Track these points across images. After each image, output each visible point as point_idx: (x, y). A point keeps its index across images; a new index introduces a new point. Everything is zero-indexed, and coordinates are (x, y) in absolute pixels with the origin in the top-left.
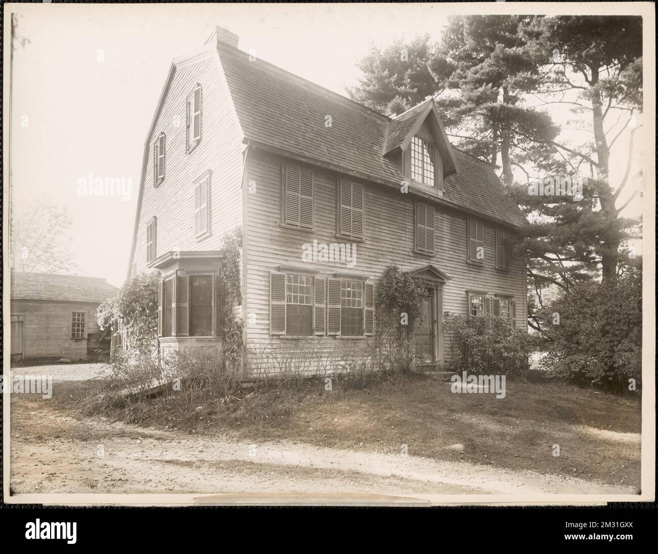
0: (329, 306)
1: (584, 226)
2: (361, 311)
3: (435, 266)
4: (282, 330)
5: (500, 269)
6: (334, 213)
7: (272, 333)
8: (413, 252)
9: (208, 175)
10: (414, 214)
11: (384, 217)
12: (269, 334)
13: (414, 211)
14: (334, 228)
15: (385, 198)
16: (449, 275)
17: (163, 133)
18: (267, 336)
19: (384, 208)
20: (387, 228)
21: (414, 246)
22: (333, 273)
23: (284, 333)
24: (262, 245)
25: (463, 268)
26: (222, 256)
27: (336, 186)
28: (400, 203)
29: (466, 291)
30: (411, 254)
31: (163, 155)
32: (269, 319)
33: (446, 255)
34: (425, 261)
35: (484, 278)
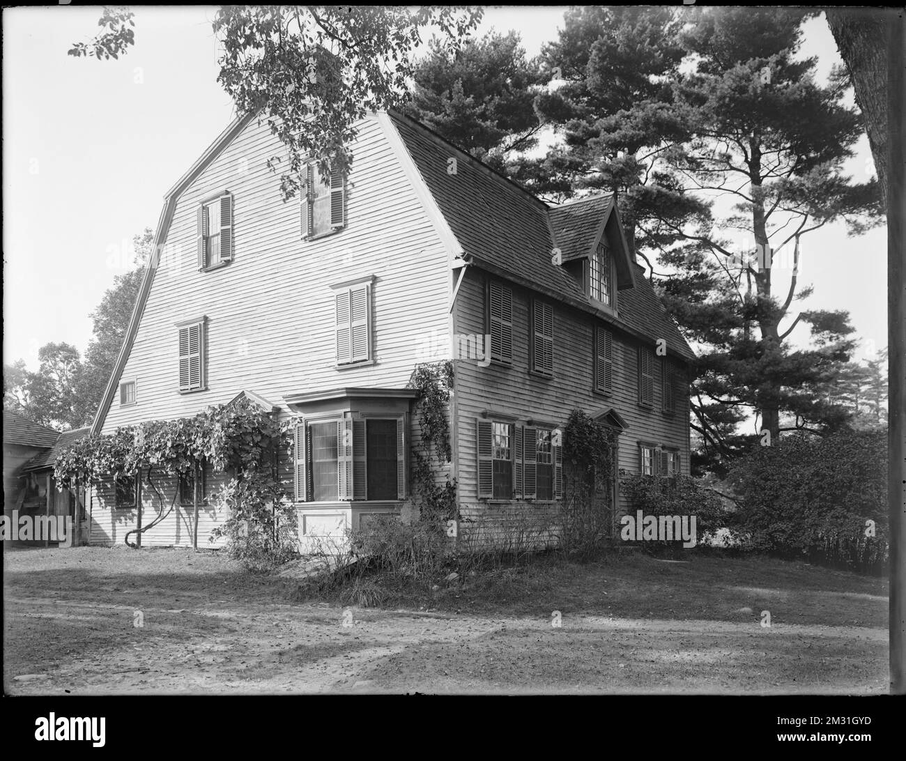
0: (525, 462)
1: (769, 364)
2: (550, 468)
3: (616, 410)
4: (489, 492)
5: (666, 412)
6: (527, 342)
7: (480, 496)
8: (593, 391)
9: (371, 282)
10: (593, 342)
11: (568, 347)
12: (476, 497)
13: (593, 338)
14: (526, 361)
15: (569, 322)
16: (627, 422)
17: (227, 193)
18: (474, 500)
19: (568, 334)
20: (571, 361)
21: (594, 384)
22: (527, 419)
23: (491, 496)
24: (469, 384)
25: (634, 411)
26: (414, 396)
27: (529, 309)
28: (582, 327)
29: (637, 443)
30: (591, 394)
31: (230, 227)
32: (476, 479)
33: (620, 395)
34: (602, 402)
35: (652, 424)
